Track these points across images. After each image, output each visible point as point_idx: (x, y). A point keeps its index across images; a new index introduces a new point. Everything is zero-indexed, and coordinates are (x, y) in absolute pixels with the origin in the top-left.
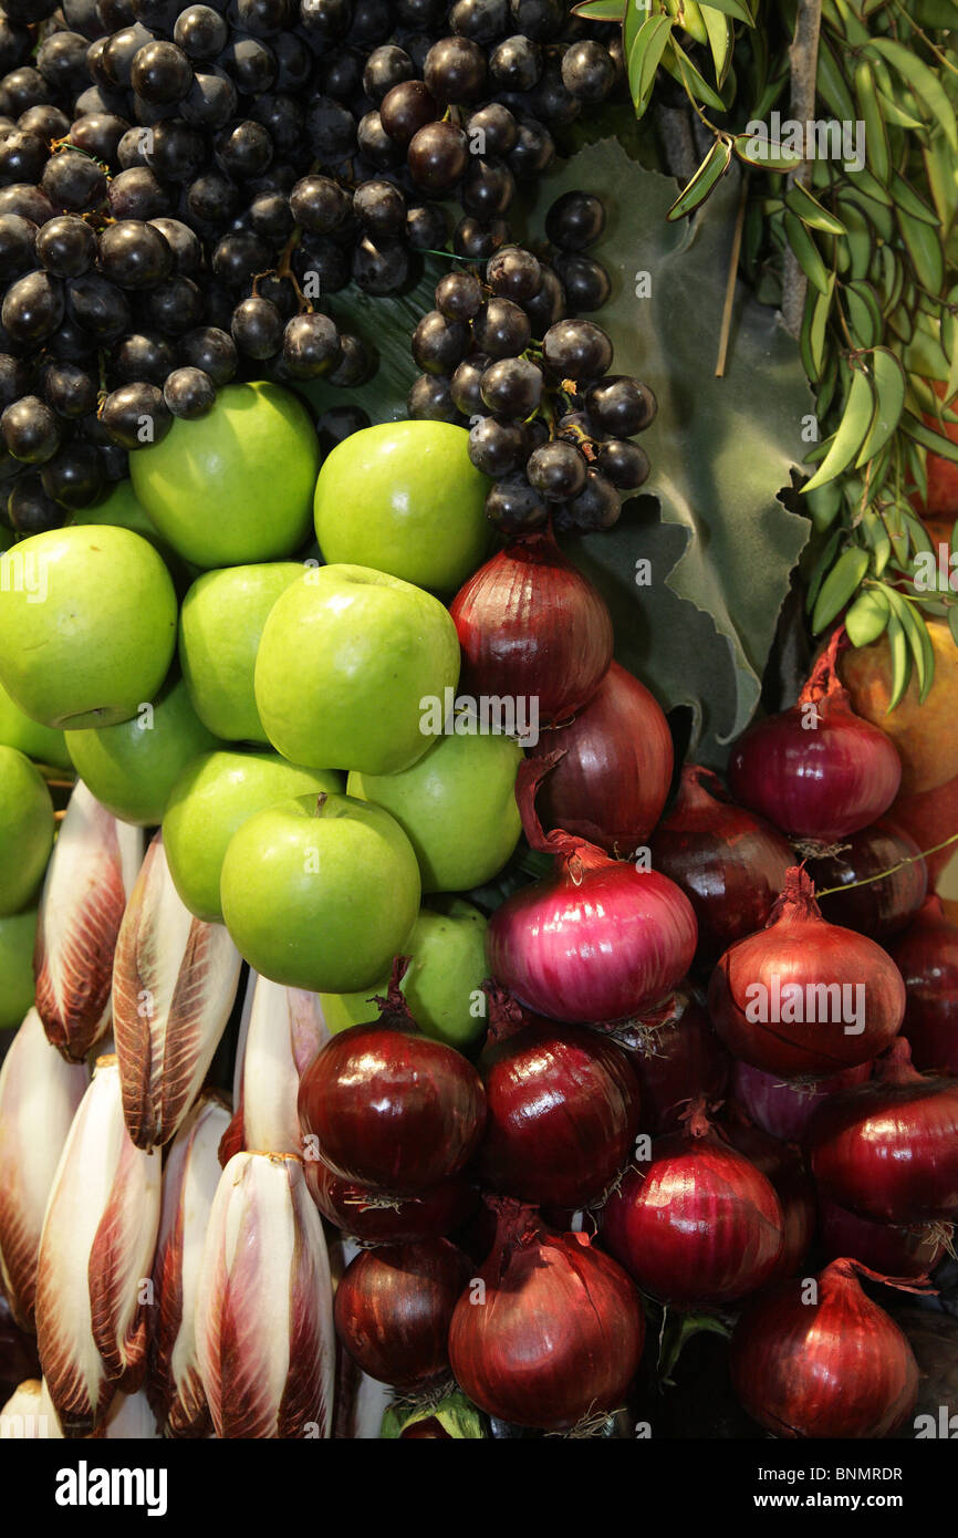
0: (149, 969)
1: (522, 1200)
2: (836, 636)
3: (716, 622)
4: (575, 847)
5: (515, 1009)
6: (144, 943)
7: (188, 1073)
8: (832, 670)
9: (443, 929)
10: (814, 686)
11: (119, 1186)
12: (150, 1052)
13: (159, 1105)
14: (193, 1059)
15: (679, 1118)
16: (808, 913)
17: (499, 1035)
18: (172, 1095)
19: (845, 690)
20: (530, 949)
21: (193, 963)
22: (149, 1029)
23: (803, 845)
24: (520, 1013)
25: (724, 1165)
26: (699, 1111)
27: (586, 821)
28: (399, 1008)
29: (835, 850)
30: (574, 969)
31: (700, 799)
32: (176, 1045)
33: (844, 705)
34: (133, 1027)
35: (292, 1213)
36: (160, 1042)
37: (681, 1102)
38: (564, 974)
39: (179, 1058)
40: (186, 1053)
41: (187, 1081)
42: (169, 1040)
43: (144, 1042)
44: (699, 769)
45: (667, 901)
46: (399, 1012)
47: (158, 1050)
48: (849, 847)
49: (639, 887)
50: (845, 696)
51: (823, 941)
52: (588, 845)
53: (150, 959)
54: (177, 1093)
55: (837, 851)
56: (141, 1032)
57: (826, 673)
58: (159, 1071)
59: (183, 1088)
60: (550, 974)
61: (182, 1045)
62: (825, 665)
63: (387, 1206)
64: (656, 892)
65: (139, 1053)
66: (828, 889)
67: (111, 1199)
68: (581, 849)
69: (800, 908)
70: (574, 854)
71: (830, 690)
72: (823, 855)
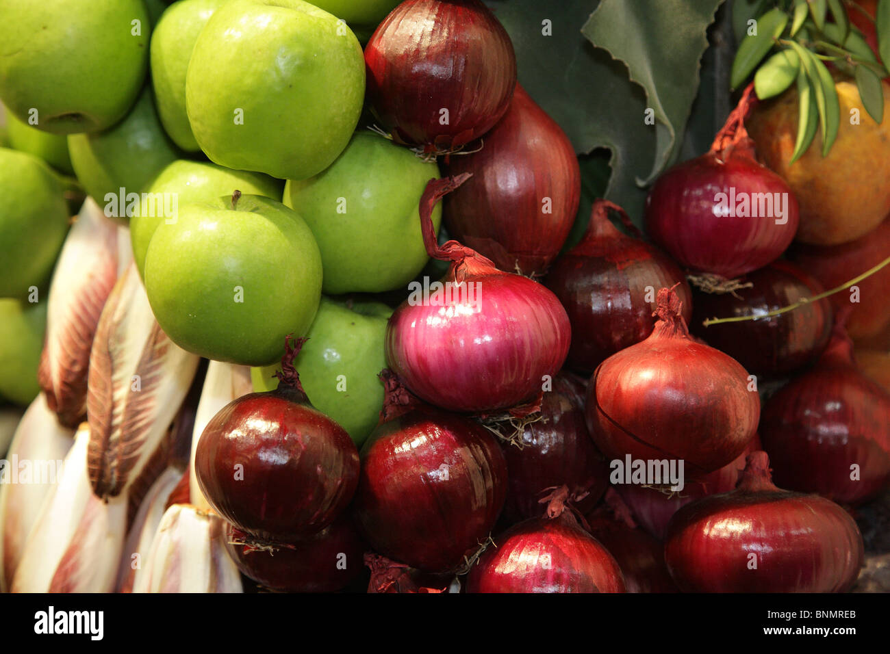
0: (119, 347)
1: (393, 559)
2: (747, 91)
3: (630, 70)
4: (465, 256)
5: (403, 395)
6: (118, 324)
7: (141, 437)
8: (741, 121)
9: (353, 324)
10: (725, 135)
11: (83, 530)
12: (112, 416)
13: (115, 463)
14: (147, 425)
15: (540, 501)
16: (675, 331)
17: (388, 416)
18: (125, 454)
19: (751, 140)
20: (407, 338)
21: (155, 343)
22: (112, 397)
23: (700, 279)
24: (407, 398)
25: (570, 543)
26: (559, 497)
27: (490, 239)
28: (291, 382)
29: (733, 286)
30: (440, 355)
31: (604, 228)
32: (133, 412)
33: (750, 155)
34: (99, 394)
35: (209, 558)
36: (120, 409)
37: (547, 489)
38: (432, 361)
39: (134, 424)
40: (141, 420)
41: (141, 443)
42: (128, 406)
43: (108, 406)
44: (609, 203)
45: (533, 305)
46: (291, 385)
47: (117, 416)
48: (750, 285)
49: (509, 292)
50: (751, 145)
51: (681, 355)
52: (477, 255)
53: (120, 339)
54: (130, 453)
55: (738, 286)
56: (105, 399)
57: (736, 124)
58: (117, 434)
59: (135, 450)
60: (422, 360)
61: (138, 412)
62: (736, 117)
63: (263, 548)
64: (524, 297)
65: (102, 416)
66: (719, 318)
67: (73, 540)
68: (469, 258)
69: (668, 325)
70: (463, 262)
71: (737, 139)
72: (720, 289)
